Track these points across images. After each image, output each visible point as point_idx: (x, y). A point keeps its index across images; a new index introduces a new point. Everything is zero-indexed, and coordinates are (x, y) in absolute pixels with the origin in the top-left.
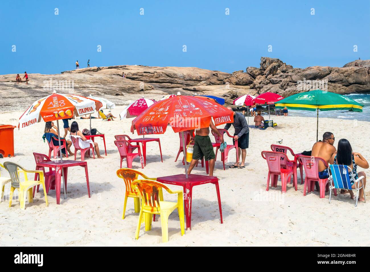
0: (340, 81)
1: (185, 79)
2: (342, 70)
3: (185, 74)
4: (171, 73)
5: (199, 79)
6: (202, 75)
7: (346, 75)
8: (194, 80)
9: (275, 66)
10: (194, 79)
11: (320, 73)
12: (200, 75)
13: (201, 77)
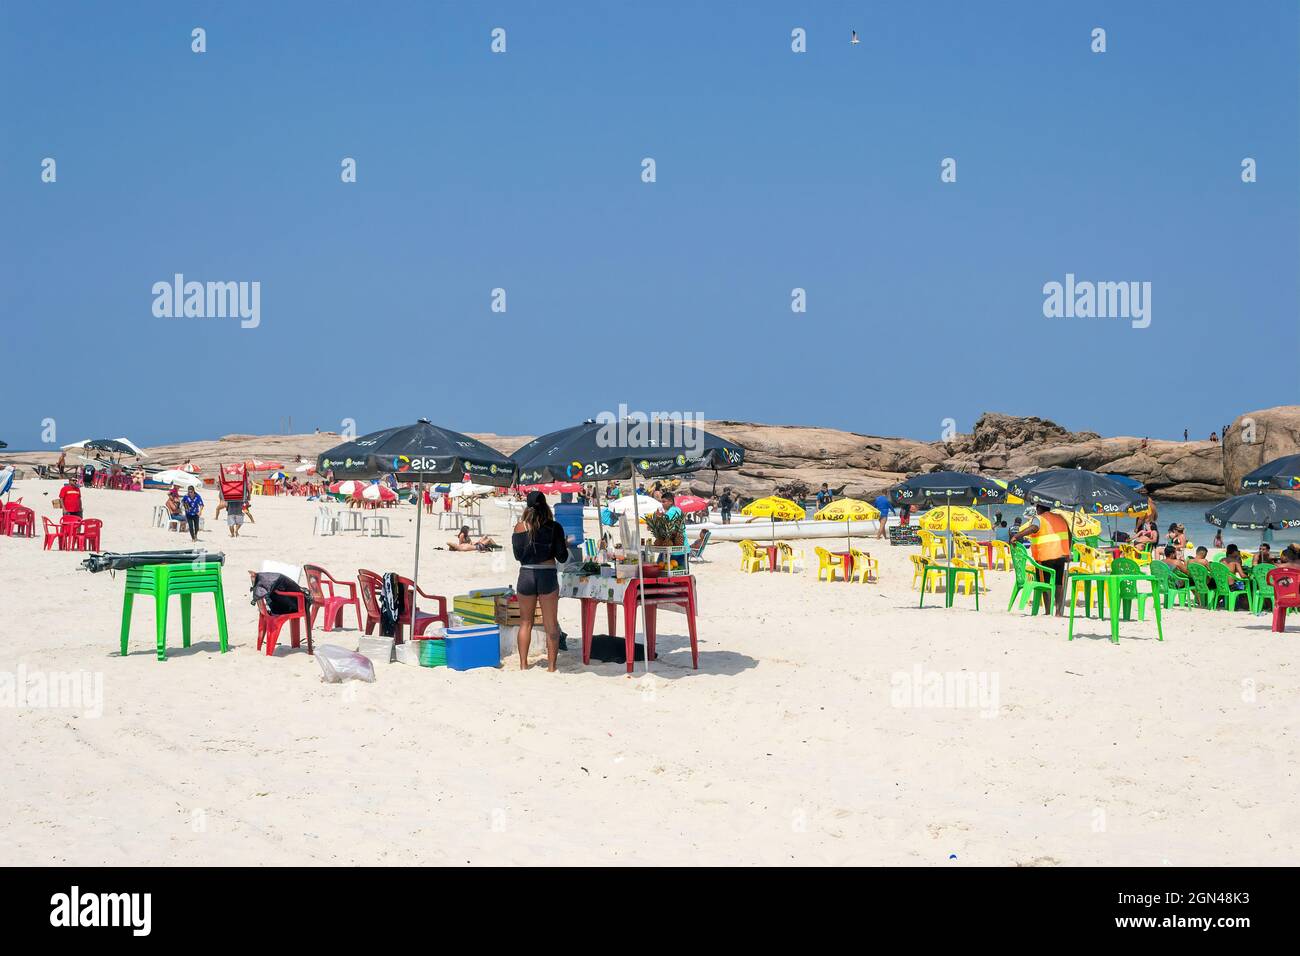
0: (1145, 473)
1: (781, 454)
2: (1156, 449)
3: (783, 444)
4: (748, 440)
5: (817, 456)
6: (826, 448)
7: (1165, 461)
8: (804, 457)
9: (987, 435)
10: (804, 454)
11: (1093, 455)
12: (823, 446)
13: (822, 451)
